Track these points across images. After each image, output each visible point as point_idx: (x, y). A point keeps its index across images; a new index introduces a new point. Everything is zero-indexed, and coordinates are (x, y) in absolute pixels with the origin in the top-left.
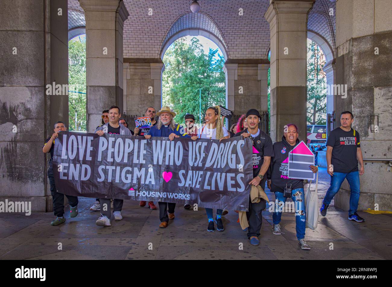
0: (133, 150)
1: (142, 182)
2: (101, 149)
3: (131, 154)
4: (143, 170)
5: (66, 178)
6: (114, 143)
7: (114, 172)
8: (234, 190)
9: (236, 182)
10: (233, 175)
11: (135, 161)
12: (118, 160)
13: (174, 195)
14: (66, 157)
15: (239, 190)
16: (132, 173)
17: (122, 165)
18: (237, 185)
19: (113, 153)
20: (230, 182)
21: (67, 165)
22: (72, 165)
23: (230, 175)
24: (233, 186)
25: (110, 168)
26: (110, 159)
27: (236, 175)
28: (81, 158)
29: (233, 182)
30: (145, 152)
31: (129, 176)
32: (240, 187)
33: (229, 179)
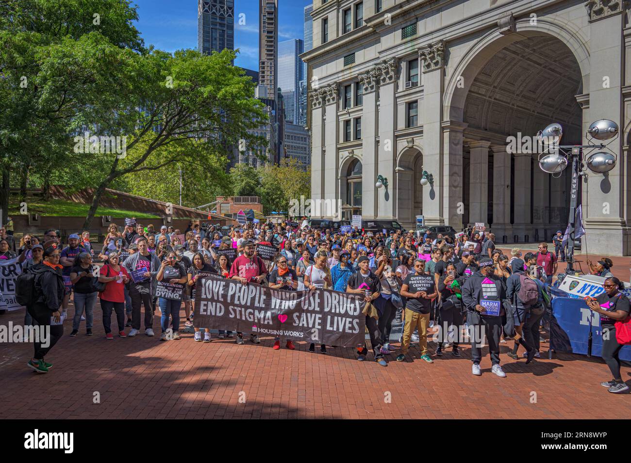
0: (255, 295)
1: (262, 322)
2: (230, 293)
3: (253, 299)
4: (263, 312)
5: (205, 313)
6: (240, 288)
7: (241, 311)
8: (350, 331)
9: (353, 325)
10: (351, 320)
11: (257, 304)
12: (243, 303)
13: (290, 332)
14: (205, 297)
15: (354, 332)
16: (253, 314)
17: (246, 307)
18: (352, 328)
19: (239, 297)
20: (348, 325)
21: (206, 303)
22: (210, 303)
23: (348, 320)
24: (350, 328)
25: (238, 309)
26: (236, 302)
27: (353, 320)
28: (216, 298)
29: (350, 325)
30: (265, 297)
31: (252, 316)
32: (355, 330)
33: (347, 322)
